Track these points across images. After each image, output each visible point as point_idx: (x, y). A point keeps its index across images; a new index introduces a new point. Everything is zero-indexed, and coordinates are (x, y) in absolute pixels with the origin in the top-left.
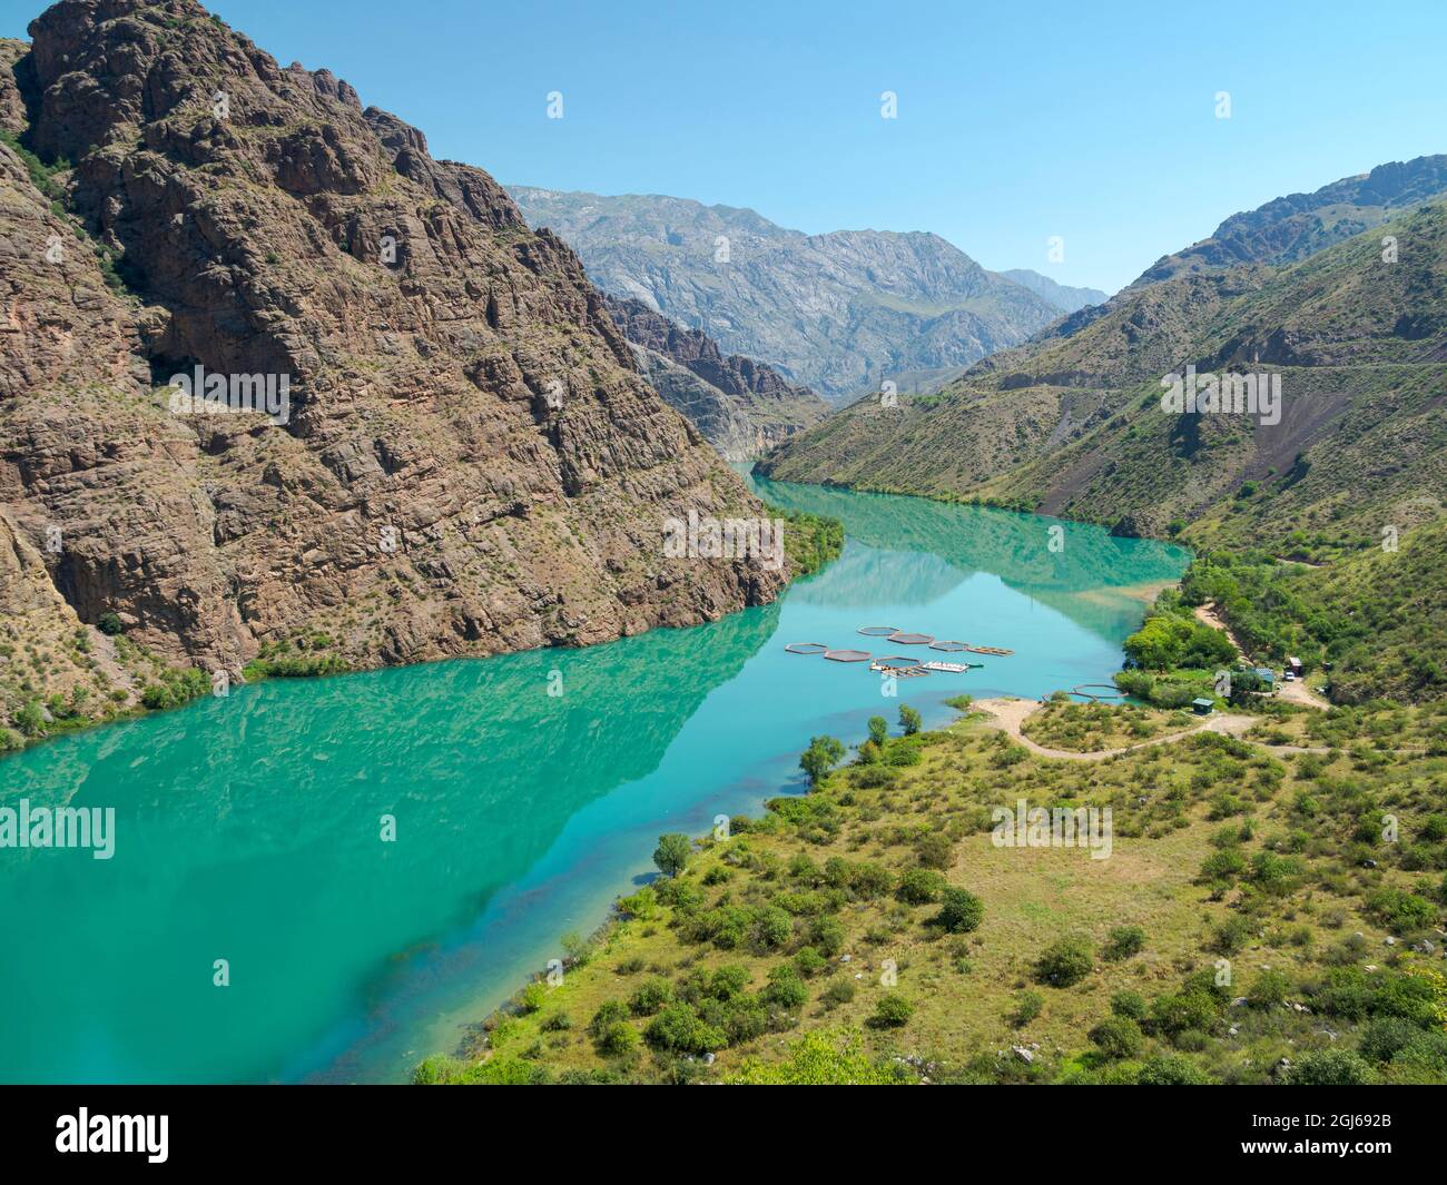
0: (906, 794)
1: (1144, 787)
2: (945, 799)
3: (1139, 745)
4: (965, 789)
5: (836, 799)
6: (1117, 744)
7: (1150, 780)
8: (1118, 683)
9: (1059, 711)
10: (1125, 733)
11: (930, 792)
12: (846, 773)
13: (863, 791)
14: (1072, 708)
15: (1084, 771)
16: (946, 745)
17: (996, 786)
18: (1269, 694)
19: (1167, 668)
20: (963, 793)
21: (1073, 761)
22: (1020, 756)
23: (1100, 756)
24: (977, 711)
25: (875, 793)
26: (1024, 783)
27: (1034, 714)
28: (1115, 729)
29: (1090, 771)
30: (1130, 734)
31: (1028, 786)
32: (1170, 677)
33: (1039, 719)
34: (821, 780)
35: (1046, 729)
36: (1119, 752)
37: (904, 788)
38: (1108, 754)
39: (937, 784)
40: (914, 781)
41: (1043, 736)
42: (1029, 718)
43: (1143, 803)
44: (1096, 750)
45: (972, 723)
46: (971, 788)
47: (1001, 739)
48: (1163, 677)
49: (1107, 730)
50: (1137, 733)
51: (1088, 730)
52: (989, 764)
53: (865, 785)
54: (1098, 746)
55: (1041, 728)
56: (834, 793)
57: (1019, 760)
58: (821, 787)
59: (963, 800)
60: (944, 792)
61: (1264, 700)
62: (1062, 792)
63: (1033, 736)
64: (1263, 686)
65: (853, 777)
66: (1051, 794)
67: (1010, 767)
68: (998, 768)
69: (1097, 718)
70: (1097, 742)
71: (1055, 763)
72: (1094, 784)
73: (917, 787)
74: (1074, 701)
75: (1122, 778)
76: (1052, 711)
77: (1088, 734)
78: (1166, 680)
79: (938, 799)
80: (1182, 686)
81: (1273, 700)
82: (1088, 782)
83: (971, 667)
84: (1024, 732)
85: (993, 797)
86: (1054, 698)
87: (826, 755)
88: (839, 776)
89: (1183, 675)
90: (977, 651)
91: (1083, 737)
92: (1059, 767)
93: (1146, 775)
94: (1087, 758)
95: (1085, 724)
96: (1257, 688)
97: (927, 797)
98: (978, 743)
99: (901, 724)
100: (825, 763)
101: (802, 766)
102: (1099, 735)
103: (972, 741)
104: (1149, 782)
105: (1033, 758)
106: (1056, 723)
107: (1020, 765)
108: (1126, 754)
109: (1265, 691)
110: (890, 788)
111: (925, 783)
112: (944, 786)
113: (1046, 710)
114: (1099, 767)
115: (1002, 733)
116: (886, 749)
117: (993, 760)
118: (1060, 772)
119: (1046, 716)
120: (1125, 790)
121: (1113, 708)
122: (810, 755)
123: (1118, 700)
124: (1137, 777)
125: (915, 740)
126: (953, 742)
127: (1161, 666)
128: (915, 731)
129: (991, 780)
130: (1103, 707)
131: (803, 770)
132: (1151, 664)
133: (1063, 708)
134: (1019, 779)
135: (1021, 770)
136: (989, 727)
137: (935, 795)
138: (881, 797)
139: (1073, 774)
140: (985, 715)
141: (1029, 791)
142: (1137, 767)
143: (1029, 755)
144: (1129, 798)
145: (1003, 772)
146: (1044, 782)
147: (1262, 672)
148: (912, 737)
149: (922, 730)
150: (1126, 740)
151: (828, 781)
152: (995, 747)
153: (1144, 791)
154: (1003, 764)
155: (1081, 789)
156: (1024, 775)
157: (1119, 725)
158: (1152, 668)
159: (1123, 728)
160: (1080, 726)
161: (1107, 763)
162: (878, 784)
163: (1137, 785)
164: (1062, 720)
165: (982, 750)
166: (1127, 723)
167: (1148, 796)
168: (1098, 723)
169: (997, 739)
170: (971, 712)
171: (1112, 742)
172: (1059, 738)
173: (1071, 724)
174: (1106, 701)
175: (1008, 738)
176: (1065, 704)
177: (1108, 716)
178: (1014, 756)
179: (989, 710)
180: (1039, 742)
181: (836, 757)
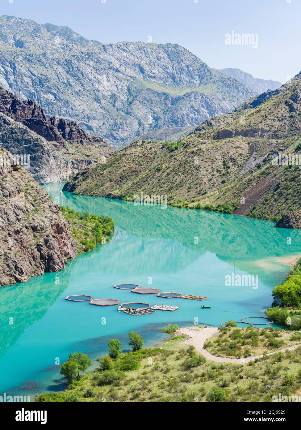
0: (126, 389)
1: (270, 379)
2: (150, 391)
3: (271, 353)
4: (163, 383)
5: (82, 393)
6: (259, 352)
7: (274, 374)
8: (268, 315)
9: (229, 333)
10: (265, 345)
11: (141, 387)
12: (91, 376)
13: (100, 388)
14: (237, 332)
15: (237, 370)
16: (157, 357)
17: (182, 381)
19: (297, 306)
20: (162, 386)
21: (231, 364)
22: (200, 362)
23: (248, 360)
24: (179, 335)
25: (107, 388)
26: (199, 379)
27: (214, 335)
28: (260, 343)
29: (240, 370)
30: (268, 347)
31: (202, 381)
32: (298, 311)
33: (216, 338)
34: (76, 382)
35: (219, 345)
36: (258, 357)
37: (126, 384)
38: (252, 359)
39: (146, 381)
40: (133, 380)
41: (216, 349)
42: (211, 338)
43: (268, 389)
44: (246, 357)
45: (176, 342)
46: (167, 383)
47: (190, 351)
48: (294, 311)
49: (255, 344)
50: (272, 345)
51: (243, 344)
53: (102, 384)
54: (247, 355)
55: (216, 344)
56: (82, 389)
57: (198, 364)
58: (73, 386)
59: (160, 391)
60: (150, 386)
62: (221, 383)
63: (209, 349)
65: (95, 379)
66: (214, 385)
67: (192, 369)
68: (185, 370)
69: (249, 337)
70: (247, 352)
71: (220, 365)
72: (241, 378)
73: (133, 384)
74: (239, 327)
75: (258, 373)
76: (225, 333)
77: (243, 347)
79: (145, 391)
82: (237, 377)
84: (205, 347)
85: (179, 388)
86: (227, 326)
87: (77, 365)
88: (86, 379)
90: (185, 298)
91: (239, 349)
92: (222, 368)
93: (272, 371)
94: (240, 362)
95: (242, 340)
97: (139, 390)
98: (177, 354)
99: (130, 344)
100: (77, 370)
101: (62, 373)
102: (249, 347)
103: (173, 354)
104: (273, 375)
105: (208, 363)
106: (225, 341)
107: (199, 367)
108: (262, 359)
110: (116, 385)
111: (139, 381)
112: (150, 382)
113: (221, 333)
114: (246, 368)
115: (192, 348)
116: (119, 360)
117: (183, 365)
118: (222, 371)
119: (220, 336)
120: (258, 381)
121: (260, 331)
122: (67, 366)
123: (264, 326)
124: (267, 372)
125: (139, 353)
126: (161, 354)
127: (294, 305)
128: (139, 349)
129: (180, 377)
130: (255, 330)
131: (63, 376)
132: (288, 303)
133: (231, 332)
134: (196, 377)
135: (199, 371)
136: (184, 345)
137: (144, 388)
138: (110, 391)
139: (229, 372)
140: (184, 337)
141: (201, 383)
142: (267, 366)
143: (205, 361)
144: (261, 385)
145: (188, 372)
146: (211, 378)
148: (137, 352)
149: (144, 348)
150: (265, 349)
151: (79, 382)
152: (186, 357)
153: (270, 381)
154: (188, 367)
155: (232, 381)
156: (200, 374)
157: (262, 341)
158: (289, 306)
159: (264, 343)
160: (238, 342)
161: (250, 364)
162: (109, 383)
163: (266, 377)
164: (229, 339)
165: (178, 359)
166: (266, 340)
167: (272, 384)
168: (250, 340)
169: (188, 351)
170: (176, 336)
171: (256, 352)
172: (225, 349)
173: (234, 341)
174: (257, 326)
175: (194, 351)
176: (233, 329)
177: (256, 335)
178: (195, 362)
179: (187, 334)
180: (213, 353)
181: (84, 366)
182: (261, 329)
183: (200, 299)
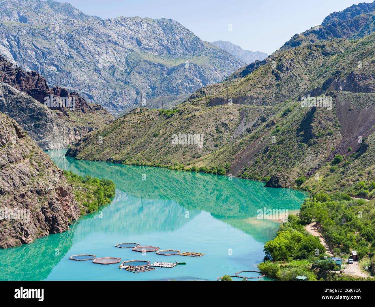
8: (261, 269)
18: (339, 272)
19: (287, 260)
32: (288, 264)
48: (284, 265)
61: (336, 275)
64: (336, 267)
78: (286, 267)
80: (293, 269)
81: (341, 275)
83: (179, 264)
89: (295, 263)
90: (183, 255)
96: (333, 269)
109: (337, 270)
127: (284, 259)
132: (279, 257)
147: (336, 259)
158: (279, 260)
183: (197, 255)
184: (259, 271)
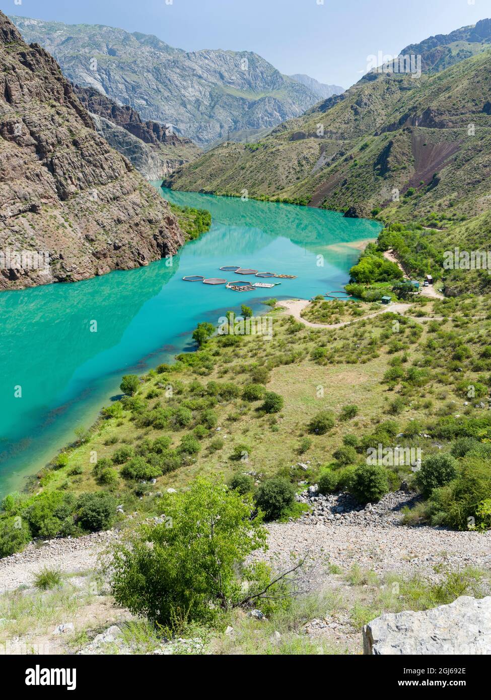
0: (246, 349)
1: (359, 340)
2: (265, 350)
3: (357, 319)
4: (274, 345)
5: (211, 353)
6: (346, 320)
7: (361, 336)
9: (319, 305)
10: (350, 314)
11: (257, 347)
12: (216, 340)
13: (225, 349)
14: (325, 303)
15: (331, 333)
17: (289, 343)
18: (417, 293)
19: (370, 282)
20: (273, 347)
21: (325, 329)
22: (300, 328)
23: (338, 326)
24: (279, 307)
25: (231, 349)
26: (302, 341)
27: (307, 307)
28: (345, 312)
29: (333, 333)
30: (352, 315)
31: (304, 342)
32: (371, 286)
33: (309, 309)
34: (204, 344)
35: (313, 314)
36: (347, 323)
37: (244, 346)
38: (342, 325)
39: (261, 343)
40: (249, 342)
41: (312, 317)
42: (305, 309)
43: (358, 347)
44: (336, 323)
45: (277, 312)
46: (277, 344)
47: (291, 320)
48: (368, 287)
49: (342, 313)
50: (356, 314)
51: (332, 313)
52: (285, 332)
53: (225, 345)
54: (337, 321)
55: (310, 314)
56: (210, 350)
57: (300, 329)
58: (203, 347)
59: (273, 350)
60: (264, 347)
61: (415, 296)
62: (320, 344)
63: (306, 318)
64: (415, 289)
65: (219, 342)
66: (315, 345)
67: (295, 333)
68: (290, 334)
69: (337, 308)
70: (337, 319)
71: (317, 330)
72: (335, 339)
73: (251, 345)
74: (326, 300)
75: (348, 335)
76: (316, 305)
77: (332, 316)
78: (370, 288)
79: (261, 351)
80: (377, 291)
81: (419, 296)
82: (332, 339)
83: (276, 285)
84: (302, 316)
85: (287, 348)
86: (316, 299)
87: (205, 332)
88: (212, 342)
89: (377, 285)
90: (279, 277)
91: (330, 317)
92: (319, 332)
93: (359, 334)
94: (332, 327)
95: (331, 310)
96: (411, 290)
97: (256, 350)
98: (280, 322)
99: (242, 315)
100: (205, 335)
101: (193, 338)
102: (338, 316)
103: (277, 321)
104: (361, 337)
105: (307, 328)
106: (318, 311)
107: (300, 332)
108: (350, 325)
109: (415, 292)
110: (237, 346)
111: (255, 343)
112: (264, 344)
113: (312, 305)
114: (337, 331)
115: (292, 317)
117: (287, 330)
118: (319, 334)
119: (312, 307)
120: (350, 342)
122: (197, 332)
123: (346, 299)
124: (356, 335)
127: (367, 281)
129: (287, 340)
130: (340, 302)
131: (194, 340)
132: (363, 280)
133: (321, 304)
134: (300, 339)
135: (301, 334)
136: (285, 314)
137: (259, 348)
138: (233, 351)
139: (325, 335)
140: (283, 308)
141: (304, 344)
142: (355, 330)
143: (305, 327)
144: (352, 345)
145: (292, 336)
146: (312, 340)
147: (414, 282)
150: (351, 317)
151: (207, 344)
152: (288, 324)
153: (358, 342)
154: (292, 332)
155: (329, 342)
156: (302, 337)
157: (347, 311)
158: (363, 282)
159: (349, 312)
160: (329, 312)
161: (341, 329)
162: (232, 345)
163: (355, 339)
164: (320, 309)
165: (282, 326)
166: (350, 310)
167: (360, 344)
168: (337, 310)
169: (289, 320)
170: (276, 307)
171: (344, 319)
172: (319, 318)
173: (324, 311)
174: (341, 299)
175: (294, 319)
176: (322, 301)
177: (342, 306)
178: (297, 328)
179: (285, 306)
180: (309, 320)
181: (210, 332)
182: (345, 302)
183: (291, 278)
184: (345, 291)
